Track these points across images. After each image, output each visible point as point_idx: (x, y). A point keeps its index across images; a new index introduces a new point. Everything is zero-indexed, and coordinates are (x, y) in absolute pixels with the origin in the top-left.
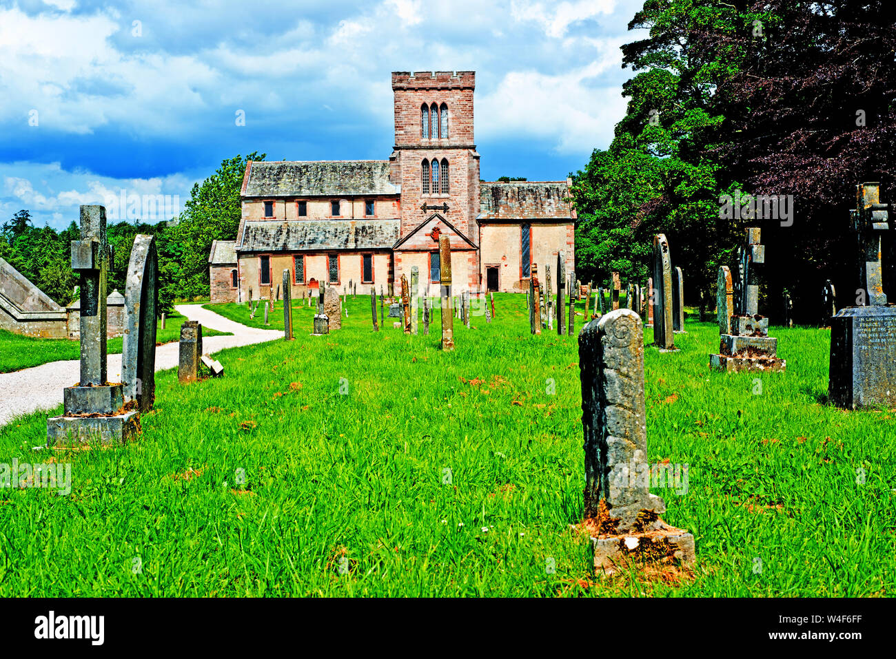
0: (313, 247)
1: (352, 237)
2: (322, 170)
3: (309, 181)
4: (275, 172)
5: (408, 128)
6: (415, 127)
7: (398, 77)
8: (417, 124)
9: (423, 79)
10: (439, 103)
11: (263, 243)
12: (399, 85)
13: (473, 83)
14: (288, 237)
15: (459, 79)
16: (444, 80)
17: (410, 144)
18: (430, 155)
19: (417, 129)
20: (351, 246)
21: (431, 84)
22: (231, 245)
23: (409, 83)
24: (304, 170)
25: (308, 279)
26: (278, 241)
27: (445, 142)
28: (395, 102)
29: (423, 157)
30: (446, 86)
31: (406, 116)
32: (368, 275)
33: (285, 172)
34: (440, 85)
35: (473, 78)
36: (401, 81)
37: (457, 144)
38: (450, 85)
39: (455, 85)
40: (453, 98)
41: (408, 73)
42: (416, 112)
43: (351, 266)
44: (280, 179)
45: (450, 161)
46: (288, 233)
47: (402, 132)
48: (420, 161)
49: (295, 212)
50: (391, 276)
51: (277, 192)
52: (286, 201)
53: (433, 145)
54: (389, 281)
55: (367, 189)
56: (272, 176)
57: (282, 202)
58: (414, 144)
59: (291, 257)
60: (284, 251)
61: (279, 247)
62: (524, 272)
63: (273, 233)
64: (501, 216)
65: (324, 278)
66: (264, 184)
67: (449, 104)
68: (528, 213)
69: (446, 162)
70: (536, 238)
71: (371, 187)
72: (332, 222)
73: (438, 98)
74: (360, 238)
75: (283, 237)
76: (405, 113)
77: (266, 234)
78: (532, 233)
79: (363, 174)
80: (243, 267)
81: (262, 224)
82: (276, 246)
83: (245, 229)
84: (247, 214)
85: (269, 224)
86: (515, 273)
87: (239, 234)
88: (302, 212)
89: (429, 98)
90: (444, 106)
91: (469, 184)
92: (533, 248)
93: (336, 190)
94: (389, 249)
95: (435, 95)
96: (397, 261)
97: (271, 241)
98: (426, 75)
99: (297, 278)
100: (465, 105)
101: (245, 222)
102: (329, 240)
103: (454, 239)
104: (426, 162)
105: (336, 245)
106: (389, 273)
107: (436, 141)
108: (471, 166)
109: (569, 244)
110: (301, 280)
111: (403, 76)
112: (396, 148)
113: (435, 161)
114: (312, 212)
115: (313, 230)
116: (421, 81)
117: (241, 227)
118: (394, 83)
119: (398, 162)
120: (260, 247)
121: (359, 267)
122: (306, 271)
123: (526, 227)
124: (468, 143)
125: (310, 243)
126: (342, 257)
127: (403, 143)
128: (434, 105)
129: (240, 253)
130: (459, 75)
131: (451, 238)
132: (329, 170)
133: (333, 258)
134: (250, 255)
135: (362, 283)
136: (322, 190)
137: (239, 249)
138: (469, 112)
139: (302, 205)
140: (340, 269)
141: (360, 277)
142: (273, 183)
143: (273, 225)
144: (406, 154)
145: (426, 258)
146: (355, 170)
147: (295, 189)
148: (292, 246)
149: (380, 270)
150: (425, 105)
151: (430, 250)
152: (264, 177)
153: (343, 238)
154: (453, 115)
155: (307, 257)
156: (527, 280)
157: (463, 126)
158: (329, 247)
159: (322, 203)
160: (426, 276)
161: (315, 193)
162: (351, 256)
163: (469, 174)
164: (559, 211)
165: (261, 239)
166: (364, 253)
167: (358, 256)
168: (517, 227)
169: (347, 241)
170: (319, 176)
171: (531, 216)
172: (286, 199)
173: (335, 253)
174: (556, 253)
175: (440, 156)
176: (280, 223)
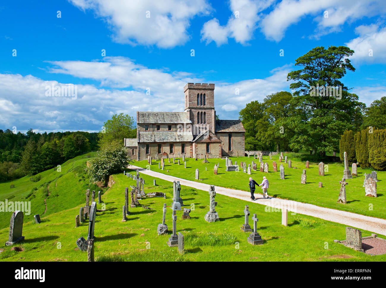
0: (165, 141)
1: (177, 138)
2: (163, 115)
3: (160, 118)
4: (147, 115)
5: (193, 102)
6: (195, 101)
7: (190, 85)
8: (196, 100)
10: (203, 94)
11: (147, 139)
12: (190, 87)
13: (214, 87)
14: (155, 137)
16: (205, 86)
18: (200, 111)
19: (196, 102)
20: (178, 141)
21: (201, 87)
23: (194, 87)
24: (157, 115)
25: (163, 152)
27: (205, 107)
28: (189, 93)
29: (198, 111)
30: (205, 88)
31: (193, 98)
32: (183, 151)
33: (150, 115)
34: (204, 88)
35: (214, 86)
36: (191, 86)
37: (209, 107)
38: (207, 88)
39: (208, 88)
40: (207, 93)
41: (193, 83)
42: (196, 96)
43: (177, 149)
44: (150, 117)
45: (206, 112)
46: (154, 136)
47: (191, 103)
48: (197, 112)
49: (156, 129)
50: (191, 151)
51: (149, 122)
52: (153, 125)
53: (201, 107)
54: (191, 153)
55: (180, 121)
56: (146, 116)
57: (151, 125)
58: (195, 107)
59: (157, 144)
60: (155, 143)
61: (153, 141)
62: (230, 149)
63: (149, 136)
64: (223, 131)
65: (169, 152)
66: (144, 119)
67: (206, 94)
68: (230, 130)
69: (205, 113)
70: (233, 138)
71: (181, 121)
72: (169, 132)
73: (203, 92)
74: (180, 138)
75: (153, 137)
76: (192, 96)
77: (147, 136)
78: (232, 136)
79: (177, 116)
80: (140, 148)
81: (145, 133)
82: (152, 140)
83: (139, 135)
84: (139, 129)
85: (147, 133)
86: (227, 149)
87: (138, 136)
88: (158, 129)
89: (200, 92)
90: (205, 94)
91: (213, 120)
92: (232, 141)
93: (170, 121)
94: (191, 142)
95: (202, 91)
96: (196, 146)
97: (149, 139)
98: (199, 84)
99: (159, 152)
100: (211, 95)
101: (139, 132)
102: (170, 139)
103: (214, 139)
104: (199, 113)
105: (173, 140)
106: (191, 150)
107: (202, 106)
108: (213, 114)
109: (243, 140)
110: (160, 153)
111: (191, 84)
112: (189, 108)
113: (202, 112)
114: (162, 129)
115: (163, 135)
116: (197, 86)
117: (138, 134)
118: (189, 87)
119: (190, 113)
120: (146, 141)
121: (180, 148)
122: (162, 149)
123: (230, 135)
124: (212, 107)
125: (163, 140)
126: (175, 144)
127: (191, 106)
128: (201, 94)
129: (139, 143)
130: (210, 85)
131: (213, 138)
132: (165, 115)
133: (172, 145)
134: (142, 144)
135: (182, 153)
136: (165, 121)
137: (139, 141)
138: (213, 97)
139: (158, 126)
140: (174, 149)
141: (181, 151)
142: (147, 119)
143: (149, 133)
144: (193, 110)
145: (205, 145)
146: (174, 115)
147: (156, 121)
148: (157, 141)
149: (188, 149)
150: (198, 94)
151: (207, 142)
152: (144, 117)
153: (174, 138)
154: (207, 98)
155: (163, 145)
156: (230, 152)
157: (211, 101)
158: (170, 141)
159: (165, 126)
160: (206, 151)
161: (163, 122)
162: (178, 144)
163: (213, 117)
164: (240, 130)
165: (145, 138)
166: (182, 143)
167: (180, 144)
168: (227, 134)
169: (176, 139)
170: (162, 117)
171: (232, 131)
172: (153, 124)
173: (172, 143)
174: (239, 143)
175: (203, 111)
176: (151, 133)
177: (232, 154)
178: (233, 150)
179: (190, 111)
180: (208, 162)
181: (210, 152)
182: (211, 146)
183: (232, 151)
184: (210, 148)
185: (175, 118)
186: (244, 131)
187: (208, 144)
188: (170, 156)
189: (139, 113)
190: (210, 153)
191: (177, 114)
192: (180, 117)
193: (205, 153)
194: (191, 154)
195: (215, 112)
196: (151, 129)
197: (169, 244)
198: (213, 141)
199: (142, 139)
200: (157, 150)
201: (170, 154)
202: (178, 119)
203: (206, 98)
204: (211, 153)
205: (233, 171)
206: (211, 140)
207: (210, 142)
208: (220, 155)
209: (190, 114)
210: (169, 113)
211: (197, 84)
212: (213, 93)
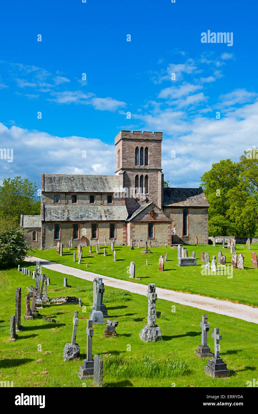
0: (84, 219)
1: (103, 214)
2: (82, 179)
3: (77, 185)
4: (57, 179)
5: (129, 159)
6: (132, 159)
7: (125, 133)
8: (133, 157)
9: (137, 135)
10: (144, 147)
11: (56, 217)
12: (125, 137)
13: (162, 138)
14: (69, 214)
15: (155, 136)
16: (147, 136)
17: (130, 167)
18: (139, 174)
19: (133, 160)
20: (104, 219)
21: (141, 138)
22: (31, 217)
23: (130, 136)
24: (72, 179)
25: (81, 237)
26: (64, 216)
27: (147, 167)
28: (123, 146)
29: (136, 174)
30: (148, 139)
31: (128, 153)
32: (112, 236)
33: (62, 180)
34: (146, 138)
36: (126, 135)
37: (153, 168)
38: (150, 139)
39: (153, 138)
40: (151, 145)
41: (130, 132)
42: (133, 151)
43: (103, 232)
44: (61, 183)
45: (149, 176)
46: (68, 211)
47: (126, 161)
48: (135, 176)
49: (71, 201)
50: (125, 235)
51: (61, 190)
52: (66, 195)
53: (141, 168)
54: (124, 237)
55: (108, 189)
56: (56, 182)
57: (64, 195)
58: (132, 167)
59: (71, 224)
60: (68, 221)
61: (65, 219)
62: (185, 232)
63: (60, 212)
64: (174, 205)
65: (89, 237)
66: (52, 185)
67: (149, 148)
68: (186, 203)
69: (147, 177)
70: (189, 216)
71: (110, 188)
72: (91, 206)
73: (144, 145)
74: (107, 215)
75: (66, 214)
76: (127, 151)
77: (56, 212)
78: (188, 213)
79: (103, 182)
80: (45, 230)
81: (53, 206)
82: (63, 218)
83: (44, 209)
84: (44, 201)
85: (57, 206)
86: (180, 233)
87: (42, 212)
88: (74, 201)
89: (140, 145)
90: (147, 148)
91: (159, 188)
92: (189, 221)
93: (92, 189)
94: (125, 221)
95: (142, 143)
96: (132, 228)
97: (60, 216)
98: (139, 133)
99: (75, 236)
100: (157, 149)
101: (44, 205)
102: (91, 216)
103: (161, 216)
104: (137, 176)
105: (96, 219)
106: (124, 233)
107: (143, 167)
108: (160, 179)
109: (206, 219)
110: (77, 237)
111: (127, 132)
112: (122, 169)
113: (142, 176)
114: (80, 201)
115: (81, 210)
116: (136, 136)
117: (42, 208)
118: (122, 136)
119: (123, 176)
120: (55, 219)
121: (108, 230)
122: (80, 232)
123: (186, 211)
124: (159, 168)
125: (81, 217)
126: (99, 225)
127: (125, 167)
128: (142, 148)
129: (43, 222)
130: (155, 134)
131: (159, 215)
132: (85, 179)
133: (94, 226)
134: (49, 224)
135: (110, 239)
136: (85, 190)
137: (43, 220)
138: (159, 152)
139: (74, 197)
140: (98, 231)
141: (109, 236)
142: (58, 185)
143: (59, 207)
144: (128, 172)
145: (146, 226)
146: (99, 180)
147: (70, 188)
148: (72, 219)
149: (119, 232)
150: (137, 148)
151: (149, 222)
152: (52, 182)
153: (99, 215)
154: (151, 154)
155: (80, 225)
156: (185, 237)
157: (156, 159)
158: (93, 219)
159: (85, 196)
160: (147, 235)
161: (81, 191)
162: (104, 224)
163: (159, 183)
164: (200, 203)
165: (54, 214)
166: (111, 223)
167: (108, 224)
168: (181, 210)
169: (101, 217)
170: (81, 182)
171: (188, 205)
172: (66, 193)
173: (95, 223)
174: (199, 223)
175: (144, 174)
176: (63, 206)
177: (188, 240)
178: (189, 235)
179: (124, 174)
180: (151, 252)
181: (153, 237)
182: (156, 227)
183: (187, 235)
184: (153, 231)
185: (100, 183)
186: (208, 205)
187: (151, 225)
188: (92, 243)
189: (45, 176)
190: (154, 239)
191: (103, 178)
192: (108, 183)
193: (146, 238)
194: (125, 240)
195: (163, 175)
196: (64, 201)
197: (80, 375)
198: (158, 221)
199: (49, 216)
200: (72, 233)
201: (91, 239)
202: (105, 186)
203: (149, 154)
204: (156, 238)
205: (188, 266)
206: (155, 219)
207: (154, 221)
208: (169, 242)
209: (124, 178)
210: (91, 177)
211: (135, 133)
212: (160, 147)
